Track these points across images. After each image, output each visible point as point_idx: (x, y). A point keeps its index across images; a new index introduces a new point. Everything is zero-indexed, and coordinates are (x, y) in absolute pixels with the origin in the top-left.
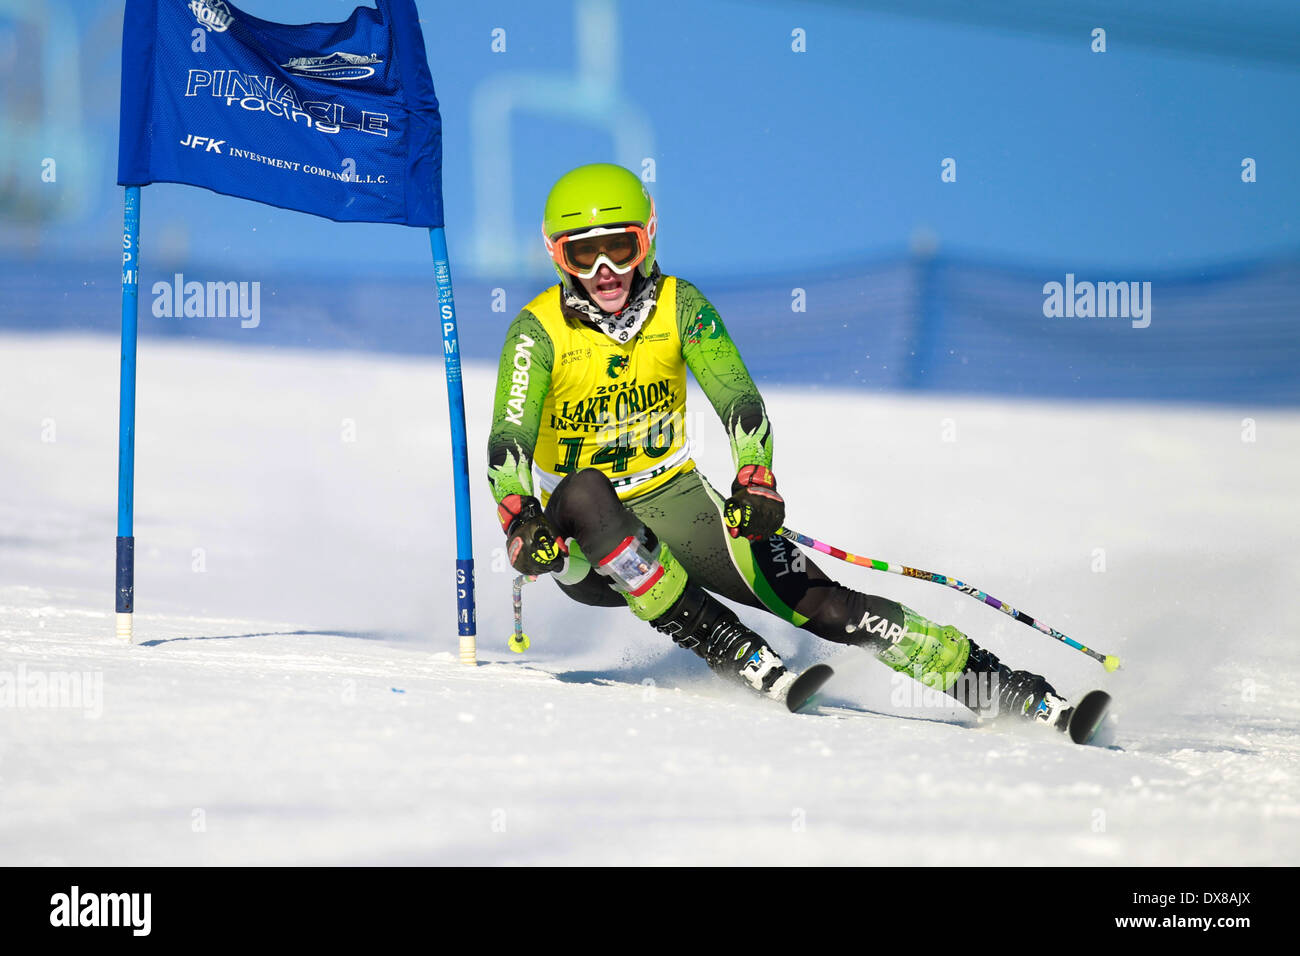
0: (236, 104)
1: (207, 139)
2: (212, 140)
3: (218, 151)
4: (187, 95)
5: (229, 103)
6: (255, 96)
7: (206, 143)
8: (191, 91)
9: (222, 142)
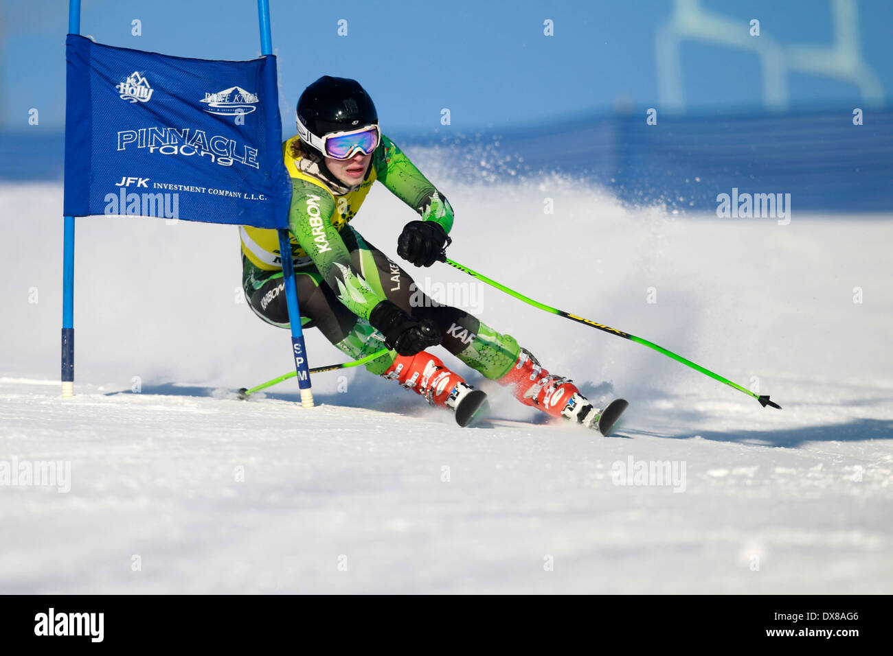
0: (156, 151)
1: (137, 179)
2: (140, 179)
3: (145, 186)
4: (119, 150)
5: (152, 151)
6: (170, 144)
7: (137, 181)
8: (121, 147)
9: (147, 180)
